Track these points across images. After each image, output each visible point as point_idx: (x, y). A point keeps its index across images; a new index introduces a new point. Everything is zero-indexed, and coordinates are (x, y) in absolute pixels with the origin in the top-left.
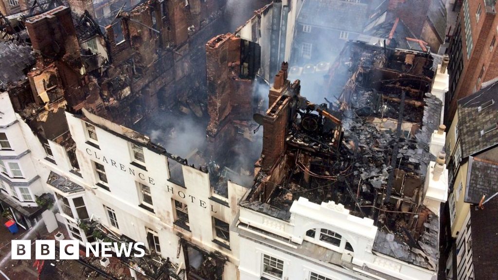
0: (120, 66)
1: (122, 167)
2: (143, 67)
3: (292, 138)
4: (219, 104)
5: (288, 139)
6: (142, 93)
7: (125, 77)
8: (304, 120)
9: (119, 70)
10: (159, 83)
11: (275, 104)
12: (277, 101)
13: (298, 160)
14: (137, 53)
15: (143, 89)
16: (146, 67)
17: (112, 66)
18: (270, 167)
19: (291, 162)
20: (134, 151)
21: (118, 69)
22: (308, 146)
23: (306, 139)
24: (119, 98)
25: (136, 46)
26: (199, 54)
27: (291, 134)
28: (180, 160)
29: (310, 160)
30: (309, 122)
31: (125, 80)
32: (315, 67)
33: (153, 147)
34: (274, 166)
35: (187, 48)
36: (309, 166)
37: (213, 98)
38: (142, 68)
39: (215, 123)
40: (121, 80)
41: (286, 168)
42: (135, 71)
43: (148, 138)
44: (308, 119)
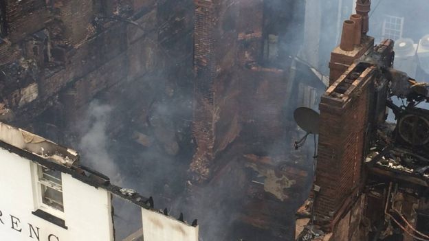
0: (22, 43)
1: (14, 222)
2: (65, 47)
3: (379, 158)
4: (216, 117)
5: (368, 160)
6: (59, 100)
7: (29, 64)
8: (401, 120)
9: (18, 49)
10: (94, 82)
11: (343, 77)
12: (347, 72)
13: (390, 207)
14: (55, 19)
15: (62, 92)
16: (72, 47)
17: (6, 40)
18: (332, 213)
19: (375, 212)
20: (43, 186)
21: (17, 47)
22: (412, 174)
23: (408, 160)
24: (14, 104)
25: (56, 6)
26: (176, 31)
27: (375, 150)
28: (138, 199)
29: (416, 206)
30: (412, 125)
31: (30, 69)
32: (415, 46)
33: (83, 174)
34: (340, 213)
35: (154, 18)
36: (413, 221)
37: (205, 103)
38: (64, 49)
39: (207, 156)
40: (21, 69)
41: (362, 225)
42: (49, 54)
43: (74, 154)
44: (411, 120)
